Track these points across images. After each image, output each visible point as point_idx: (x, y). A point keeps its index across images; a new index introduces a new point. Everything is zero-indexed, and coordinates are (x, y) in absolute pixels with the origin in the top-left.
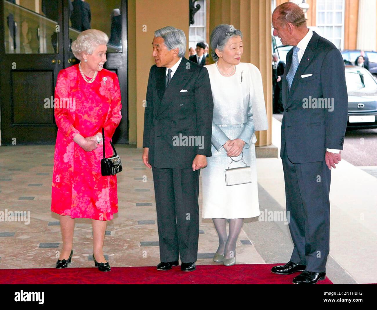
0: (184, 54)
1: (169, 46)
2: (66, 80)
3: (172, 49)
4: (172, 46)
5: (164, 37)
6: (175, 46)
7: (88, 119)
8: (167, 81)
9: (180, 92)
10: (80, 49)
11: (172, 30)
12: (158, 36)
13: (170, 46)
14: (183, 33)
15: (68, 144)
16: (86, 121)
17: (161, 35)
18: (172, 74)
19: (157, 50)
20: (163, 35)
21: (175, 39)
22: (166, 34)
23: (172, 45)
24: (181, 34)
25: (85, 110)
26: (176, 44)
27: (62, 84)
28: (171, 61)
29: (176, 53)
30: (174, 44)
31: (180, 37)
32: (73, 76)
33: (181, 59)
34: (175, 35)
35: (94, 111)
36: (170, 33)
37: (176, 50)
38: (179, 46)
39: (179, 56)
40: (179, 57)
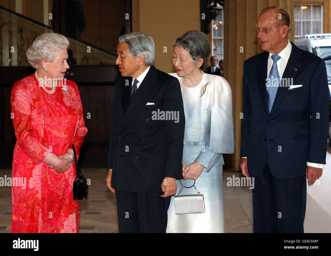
0: (153, 62)
2: (26, 92)
4: (138, 54)
5: (128, 42)
7: (58, 135)
9: (147, 104)
10: (40, 56)
11: (139, 35)
12: (122, 42)
13: (135, 54)
14: (152, 39)
16: (56, 137)
17: (126, 40)
18: (138, 85)
19: (121, 57)
20: (128, 40)
21: (141, 46)
22: (131, 39)
23: (137, 52)
24: (149, 40)
25: (54, 124)
26: (142, 51)
27: (23, 97)
28: (137, 69)
29: (142, 61)
30: (139, 51)
31: (147, 43)
32: (32, 87)
33: (148, 69)
34: (141, 41)
35: (63, 125)
36: (136, 38)
37: (142, 57)
38: (145, 53)
40: (146, 66)
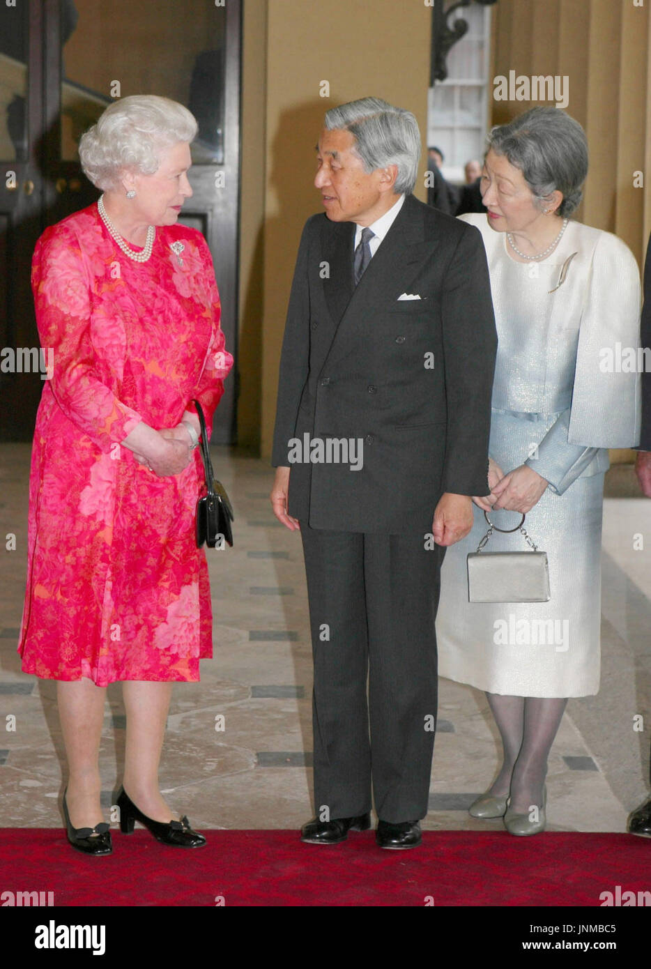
0: (414, 184)
1: (369, 158)
3: (377, 166)
4: (379, 160)
5: (354, 129)
6: (386, 156)
7: (162, 375)
8: (357, 264)
9: (399, 299)
11: (381, 110)
12: (336, 126)
13: (371, 160)
14: (414, 120)
15: (97, 457)
17: (347, 122)
18: (374, 246)
19: (332, 168)
20: (352, 123)
21: (388, 138)
22: (361, 120)
23: (376, 156)
24: (408, 123)
26: (389, 153)
28: (374, 202)
29: (389, 182)
30: (383, 154)
31: (404, 131)
33: (402, 199)
34: (388, 127)
35: (174, 347)
36: (374, 117)
37: (389, 169)
38: (398, 160)
39: (397, 191)
40: (395, 193)
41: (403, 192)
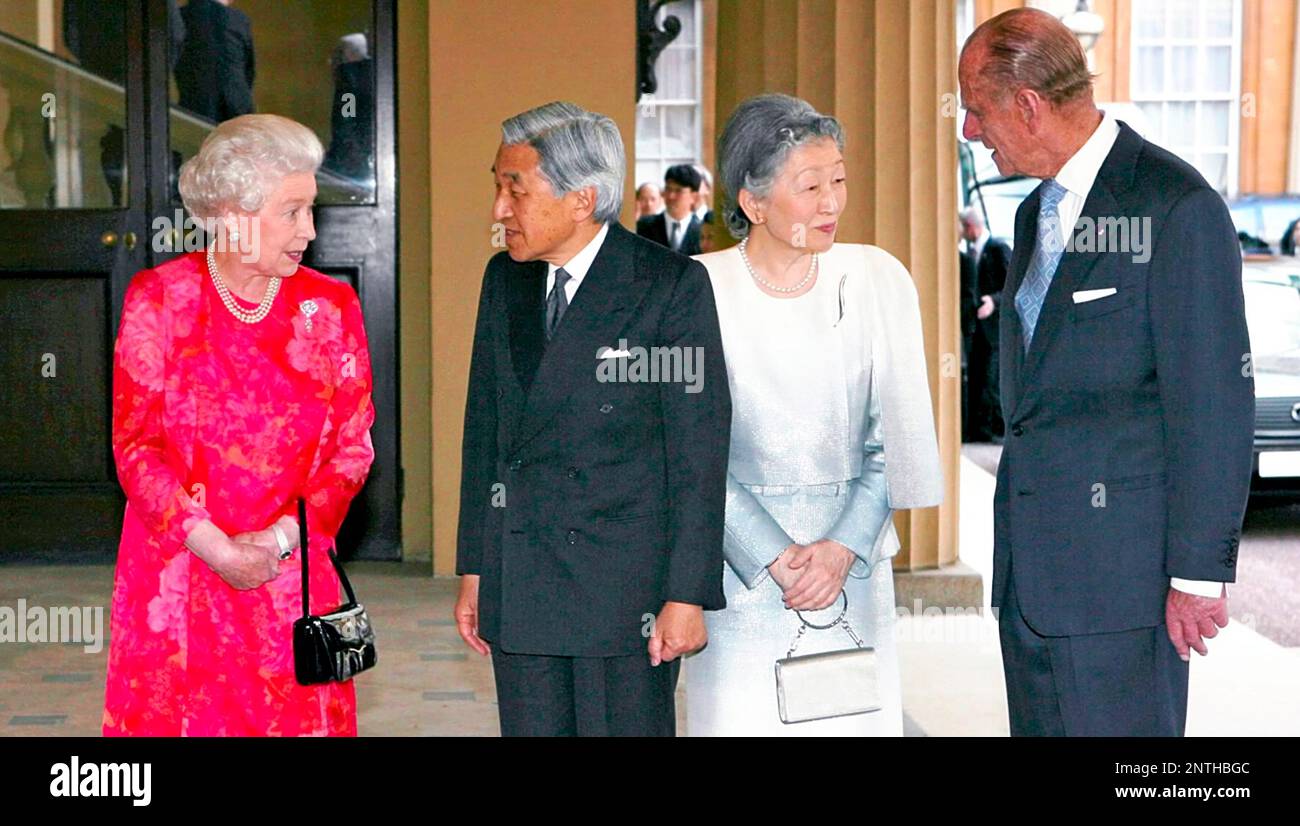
0: (619, 210)
1: (559, 179)
2: (157, 311)
3: (569, 189)
4: (572, 181)
5: (538, 143)
6: (581, 177)
7: (246, 465)
8: (550, 315)
10: (213, 190)
11: (571, 117)
12: (515, 141)
13: (561, 181)
14: (615, 128)
15: (166, 562)
16: (236, 472)
17: (529, 135)
18: (571, 290)
19: (513, 193)
20: (536, 136)
21: (582, 153)
22: (546, 131)
23: (568, 176)
24: (607, 131)
25: (230, 427)
26: (584, 172)
27: (145, 329)
28: (566, 236)
29: (586, 208)
30: (577, 173)
31: (602, 142)
32: (186, 295)
33: (605, 229)
34: (582, 138)
35: (268, 432)
36: (563, 127)
37: (585, 191)
38: (595, 180)
39: (597, 219)
40: (596, 222)
41: (605, 220)
